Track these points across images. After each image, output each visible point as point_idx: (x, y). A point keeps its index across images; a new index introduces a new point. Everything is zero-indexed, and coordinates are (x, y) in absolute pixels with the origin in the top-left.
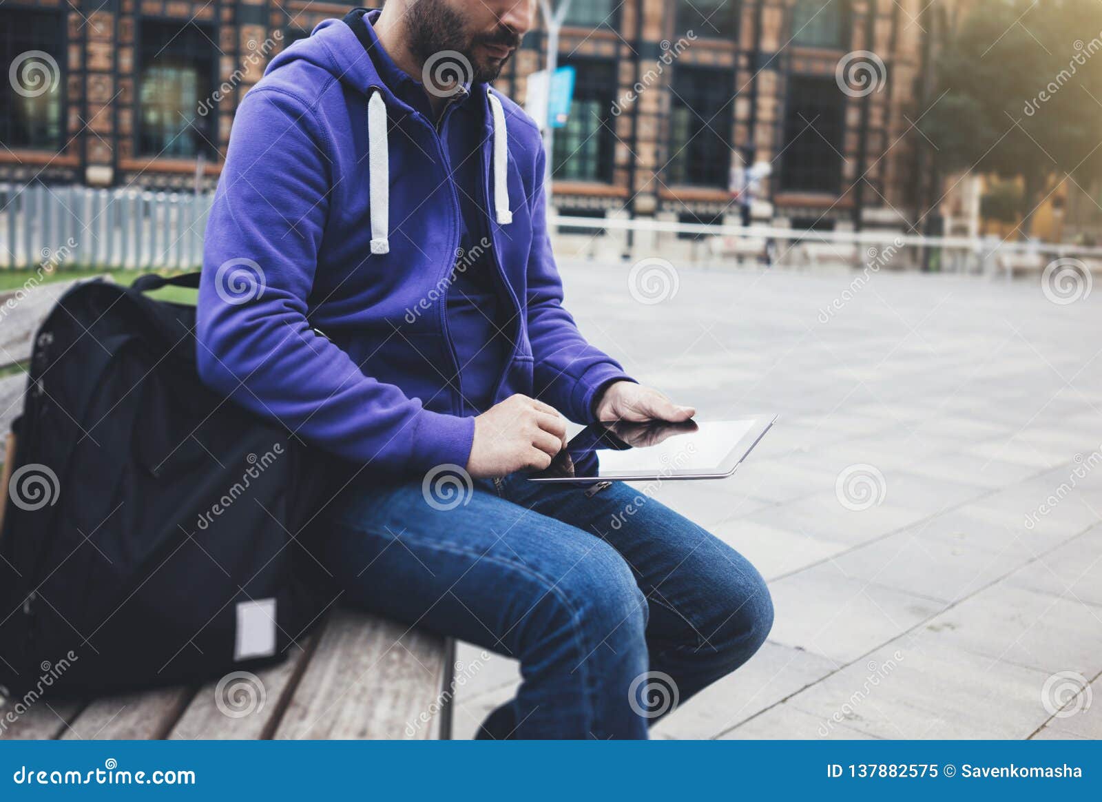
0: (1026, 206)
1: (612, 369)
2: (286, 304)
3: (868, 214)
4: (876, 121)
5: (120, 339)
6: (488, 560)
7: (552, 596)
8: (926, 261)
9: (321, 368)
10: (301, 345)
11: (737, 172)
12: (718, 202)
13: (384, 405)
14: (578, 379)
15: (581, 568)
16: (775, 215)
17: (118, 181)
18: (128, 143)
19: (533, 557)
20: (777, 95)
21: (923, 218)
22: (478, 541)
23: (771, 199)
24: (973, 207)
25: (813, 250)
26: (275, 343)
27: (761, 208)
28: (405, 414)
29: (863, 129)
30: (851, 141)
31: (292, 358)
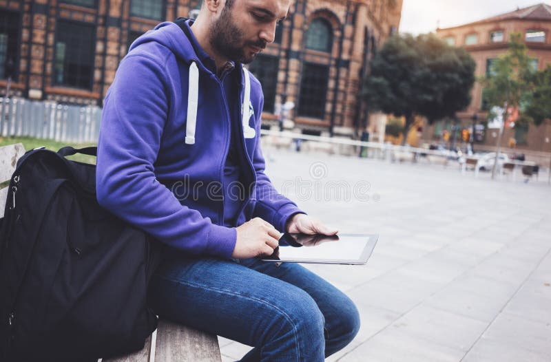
0: (405, 130)
1: (293, 207)
2: (147, 167)
3: (336, 129)
4: (342, 87)
5: (61, 181)
6: (247, 298)
7: (283, 317)
8: (361, 152)
9: (163, 201)
10: (155, 188)
11: (278, 105)
12: (269, 120)
13: (194, 221)
14: (277, 211)
15: (296, 303)
16: (294, 127)
17: (44, 98)
18: (49, 80)
19: (272, 298)
20: (298, 71)
21: (360, 133)
22: (242, 289)
23: (293, 120)
24: (382, 129)
25: (312, 145)
26: (141, 187)
27: (288, 124)
28: (204, 226)
29: (336, 90)
30: (330, 95)
31: (150, 195)
